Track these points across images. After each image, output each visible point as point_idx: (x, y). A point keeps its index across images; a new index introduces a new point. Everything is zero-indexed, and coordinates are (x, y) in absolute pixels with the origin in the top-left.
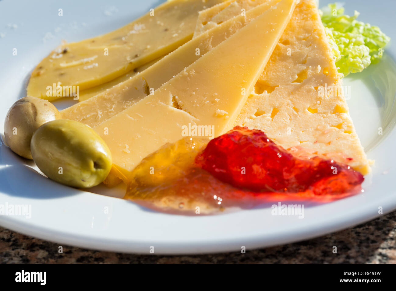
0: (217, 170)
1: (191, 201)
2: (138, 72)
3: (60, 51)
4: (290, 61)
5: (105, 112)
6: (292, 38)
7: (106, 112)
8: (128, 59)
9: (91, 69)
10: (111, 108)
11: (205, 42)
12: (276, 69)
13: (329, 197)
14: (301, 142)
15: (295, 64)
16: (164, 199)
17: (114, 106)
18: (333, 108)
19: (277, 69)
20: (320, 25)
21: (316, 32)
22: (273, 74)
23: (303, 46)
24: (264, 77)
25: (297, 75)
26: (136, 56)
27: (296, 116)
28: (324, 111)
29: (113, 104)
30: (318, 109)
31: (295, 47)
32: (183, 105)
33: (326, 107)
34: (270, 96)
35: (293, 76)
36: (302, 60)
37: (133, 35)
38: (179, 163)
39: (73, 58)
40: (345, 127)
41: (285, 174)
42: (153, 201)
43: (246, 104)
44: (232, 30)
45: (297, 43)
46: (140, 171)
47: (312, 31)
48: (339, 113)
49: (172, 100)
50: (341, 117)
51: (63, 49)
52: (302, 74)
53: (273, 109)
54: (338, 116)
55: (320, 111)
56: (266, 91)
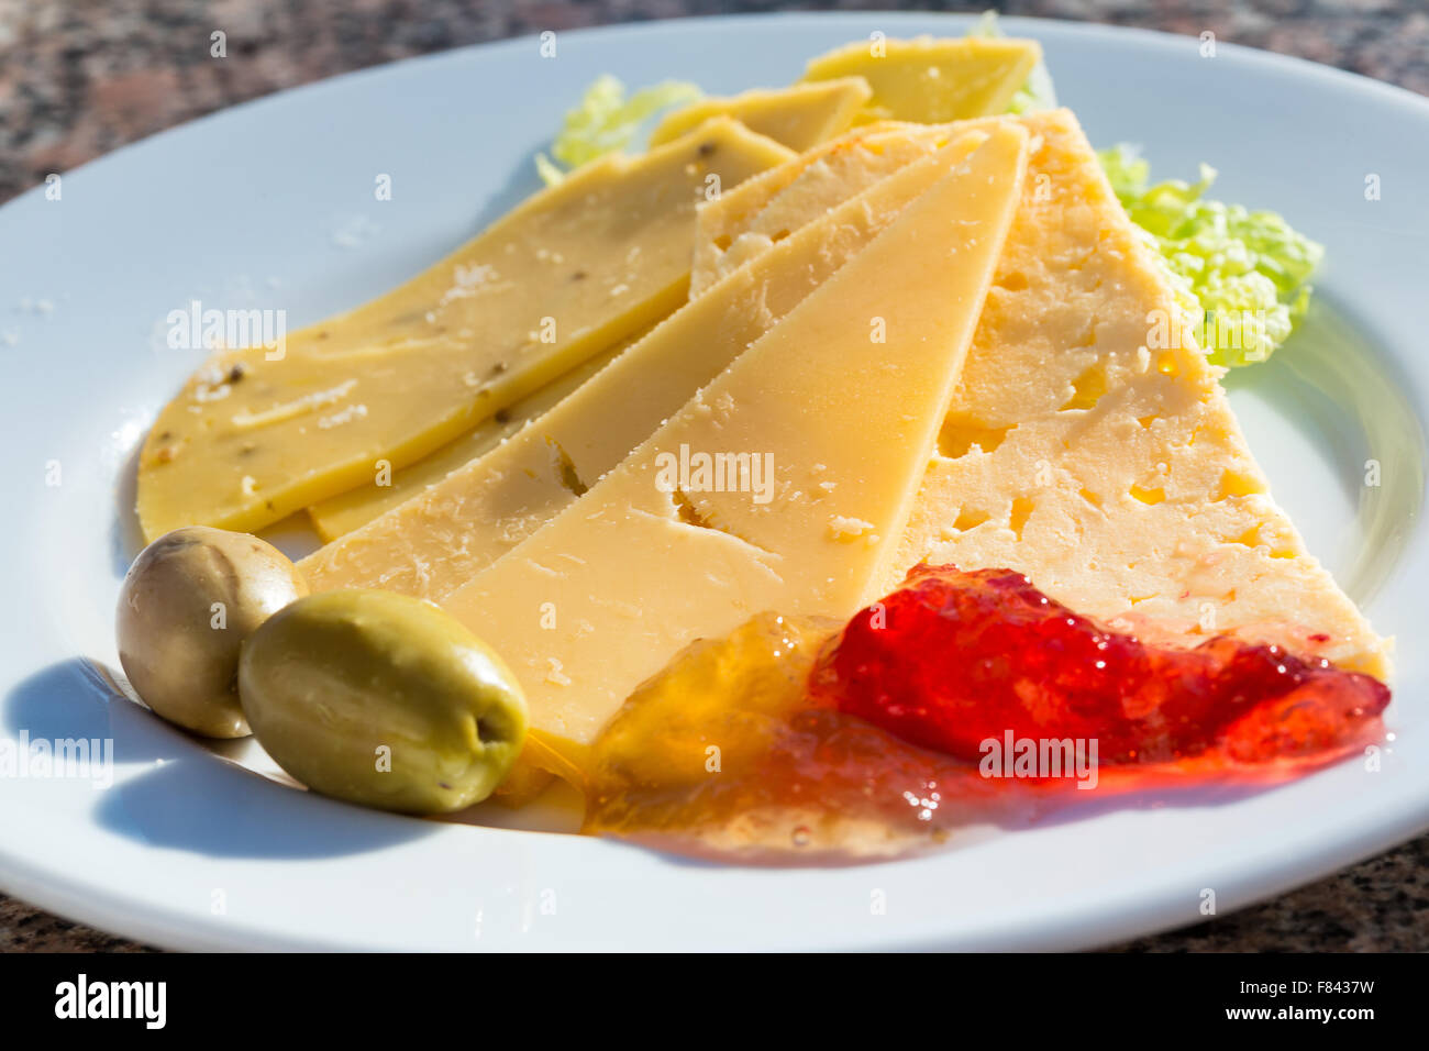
0: (894, 710)
1: (831, 815)
2: (525, 419)
3: (219, 375)
4: (1039, 341)
5: (438, 560)
6: (1033, 264)
7: (444, 559)
8: (471, 380)
9: (346, 425)
10: (458, 545)
11: (746, 301)
12: (997, 372)
13: (1283, 764)
14: (1134, 601)
15: (1059, 350)
16: (740, 821)
17: (466, 540)
18: (1217, 482)
19: (1000, 371)
20: (1118, 218)
21: (1109, 241)
22: (989, 389)
23: (1073, 287)
24: (960, 400)
25: (1074, 384)
26: (498, 370)
27: (1095, 519)
28: (1188, 493)
29: (462, 531)
30: (1165, 487)
31: (1047, 293)
32: (714, 515)
33: (1190, 479)
34: (993, 462)
35: (1058, 388)
36: (1078, 333)
37: (457, 302)
38: (757, 699)
39: (268, 395)
40: (1269, 540)
41: (1127, 703)
42: (699, 833)
43: (919, 494)
44: (830, 255)
45: (1051, 279)
46: (623, 741)
47: (1098, 238)
48: (1240, 496)
49: (674, 500)
50: (1248, 509)
51: (229, 369)
52: (1088, 381)
53: (1015, 503)
54: (1237, 504)
55: (1175, 496)
56: (978, 446)
